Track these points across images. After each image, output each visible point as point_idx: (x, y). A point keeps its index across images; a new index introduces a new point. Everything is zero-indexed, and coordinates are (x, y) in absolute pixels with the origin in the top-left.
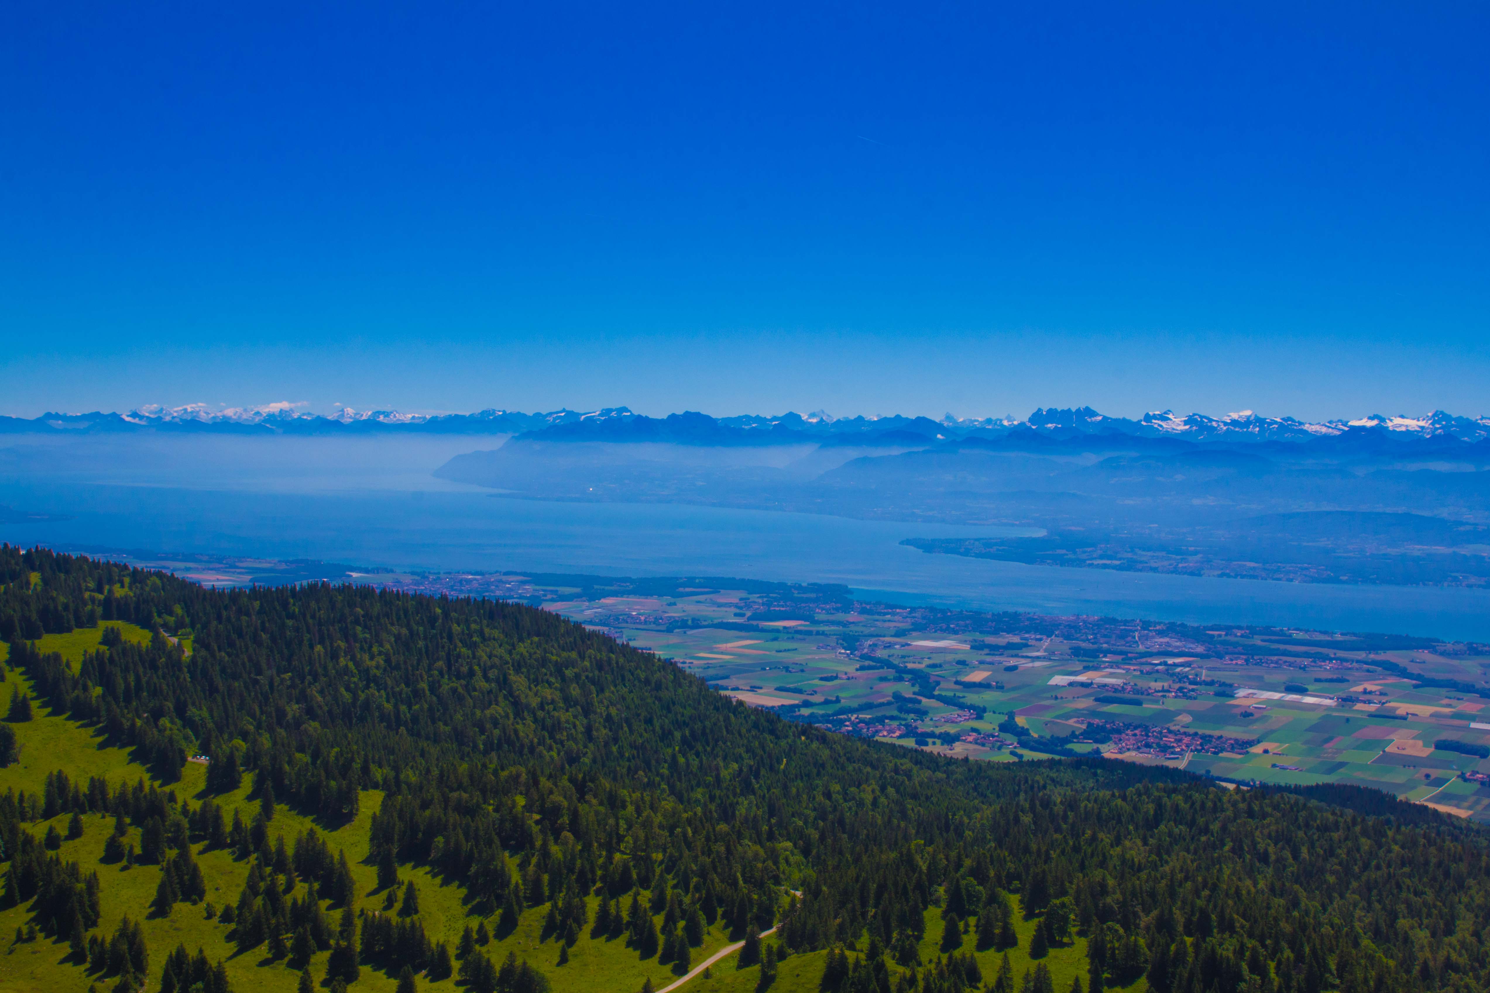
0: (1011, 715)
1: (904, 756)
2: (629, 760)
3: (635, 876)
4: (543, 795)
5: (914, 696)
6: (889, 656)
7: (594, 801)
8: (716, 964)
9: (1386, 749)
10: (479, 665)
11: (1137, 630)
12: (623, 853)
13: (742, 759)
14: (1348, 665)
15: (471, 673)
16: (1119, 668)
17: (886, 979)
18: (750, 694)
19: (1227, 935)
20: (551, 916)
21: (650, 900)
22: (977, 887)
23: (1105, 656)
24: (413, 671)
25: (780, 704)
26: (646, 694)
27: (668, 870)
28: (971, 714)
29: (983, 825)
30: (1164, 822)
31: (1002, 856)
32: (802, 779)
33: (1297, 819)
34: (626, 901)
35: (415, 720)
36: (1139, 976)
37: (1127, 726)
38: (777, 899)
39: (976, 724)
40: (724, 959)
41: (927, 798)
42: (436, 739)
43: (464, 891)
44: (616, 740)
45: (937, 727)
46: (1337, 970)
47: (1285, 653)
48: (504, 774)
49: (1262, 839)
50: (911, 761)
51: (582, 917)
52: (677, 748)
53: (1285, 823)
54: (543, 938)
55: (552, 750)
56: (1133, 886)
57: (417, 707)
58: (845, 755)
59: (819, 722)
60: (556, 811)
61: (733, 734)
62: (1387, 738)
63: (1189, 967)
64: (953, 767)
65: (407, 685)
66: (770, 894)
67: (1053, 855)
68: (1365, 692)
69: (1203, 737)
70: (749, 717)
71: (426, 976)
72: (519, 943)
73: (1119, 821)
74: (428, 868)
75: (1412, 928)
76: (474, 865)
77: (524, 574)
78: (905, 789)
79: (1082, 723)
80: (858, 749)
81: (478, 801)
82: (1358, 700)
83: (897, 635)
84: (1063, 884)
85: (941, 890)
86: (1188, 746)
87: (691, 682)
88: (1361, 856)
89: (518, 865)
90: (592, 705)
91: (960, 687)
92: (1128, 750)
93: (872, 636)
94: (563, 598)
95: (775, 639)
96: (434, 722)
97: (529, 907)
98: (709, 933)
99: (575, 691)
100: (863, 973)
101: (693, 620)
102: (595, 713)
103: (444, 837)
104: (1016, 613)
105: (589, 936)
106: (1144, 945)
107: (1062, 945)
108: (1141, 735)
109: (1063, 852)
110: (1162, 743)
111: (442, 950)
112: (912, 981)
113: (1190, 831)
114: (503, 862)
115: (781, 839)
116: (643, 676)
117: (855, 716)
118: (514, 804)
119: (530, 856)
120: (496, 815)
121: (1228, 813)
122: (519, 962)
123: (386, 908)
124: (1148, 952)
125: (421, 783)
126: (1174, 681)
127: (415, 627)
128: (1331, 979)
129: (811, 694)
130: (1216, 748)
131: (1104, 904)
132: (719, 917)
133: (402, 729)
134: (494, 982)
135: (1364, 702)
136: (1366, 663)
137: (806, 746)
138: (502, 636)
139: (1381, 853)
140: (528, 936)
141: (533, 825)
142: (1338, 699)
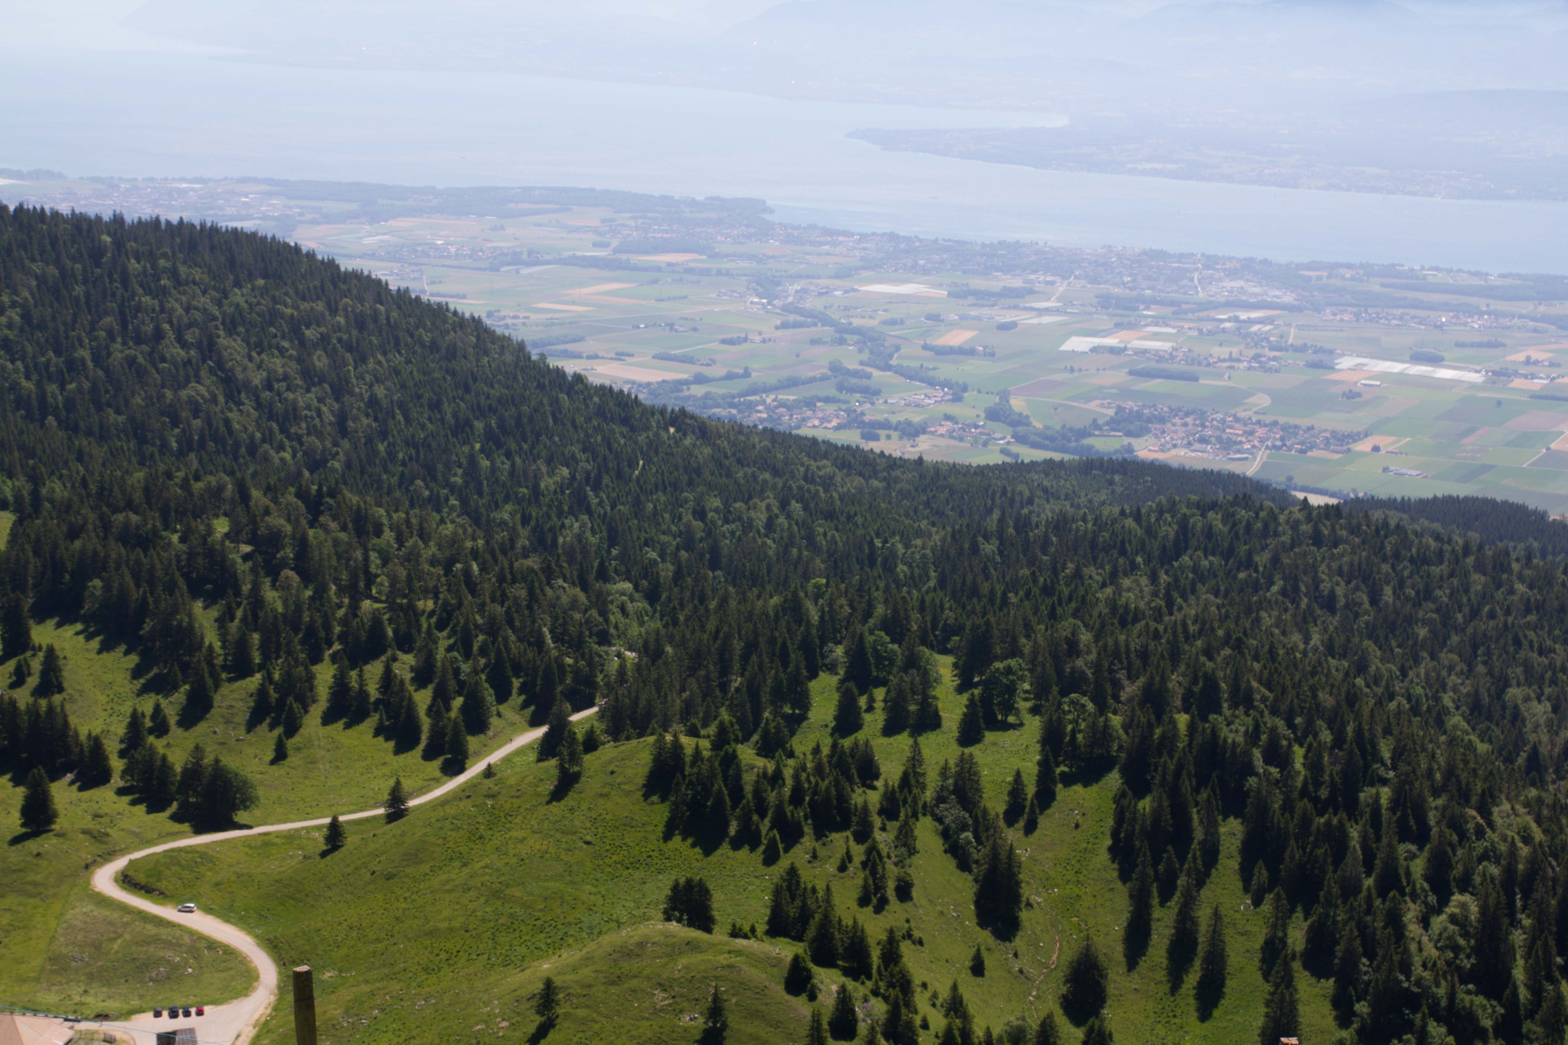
0: (1004, 396)
1: (825, 456)
2: (404, 464)
3: (390, 633)
4: (255, 516)
5: (861, 368)
6: (825, 307)
7: (333, 525)
8: (507, 760)
9: (1553, 446)
10: (171, 323)
11: (1197, 269)
12: (376, 600)
13: (577, 462)
14: (1506, 322)
15: (159, 335)
16: (1167, 325)
17: (738, 777)
18: (615, 364)
19: (1241, 711)
20: (261, 694)
21: (412, 669)
22: (890, 646)
23: (1148, 308)
24: (66, 331)
25: (660, 379)
26: (432, 365)
27: (441, 627)
28: (946, 394)
29: (924, 556)
30: (1190, 552)
31: (937, 601)
32: (664, 491)
33: (1382, 546)
34: (374, 670)
35: (70, 404)
36: (1109, 769)
37: (1174, 412)
38: (603, 665)
39: (954, 409)
40: (519, 752)
41: (849, 518)
42: (103, 435)
43: (134, 659)
44: (384, 434)
45: (893, 413)
46: (1392, 759)
47: (1416, 305)
48: (198, 486)
49: (1328, 575)
50: (834, 464)
51: (309, 694)
52: (478, 446)
53: (1364, 554)
54: (251, 725)
55: (284, 450)
56: (1116, 642)
57: (72, 386)
58: (734, 454)
59: (718, 406)
60: (274, 539)
61: (564, 424)
62: (1555, 429)
63: (1177, 755)
64: (897, 473)
65: (58, 353)
66: (591, 658)
67: (1013, 598)
68: (1528, 362)
69: (1285, 428)
70: (591, 398)
71: (72, 783)
72: (215, 732)
73: (1123, 552)
74: (79, 626)
75: (1527, 699)
76: (148, 620)
77: (270, 181)
78: (817, 504)
79: (1109, 407)
80: (754, 446)
81: (154, 526)
82: (1516, 374)
83: (837, 276)
84: (1015, 640)
85: (839, 651)
86: (1262, 441)
87: (503, 347)
88: (1469, 600)
89: (216, 620)
90: (347, 382)
91: (930, 354)
92: (1175, 446)
93: (799, 276)
94: (328, 219)
95: (655, 281)
96: (99, 407)
97: (230, 680)
98: (499, 715)
99: (320, 361)
100: (705, 767)
101: (530, 253)
102: (352, 394)
103: (102, 580)
104: (1018, 242)
105: (319, 720)
106: (1119, 726)
107: (1006, 727)
108: (1194, 425)
109: (1028, 595)
110: (1224, 436)
111: (96, 744)
112: (776, 778)
113: (1226, 565)
114: (190, 615)
115: (617, 578)
116: (427, 338)
117: (773, 396)
118: (210, 531)
119: (234, 605)
120: (183, 547)
121: (1283, 539)
122: (208, 760)
123: (13, 686)
124: (1124, 737)
125: (70, 500)
126: (1247, 346)
127: (69, 263)
128: (1382, 772)
129: (708, 365)
130: (1303, 443)
131: (1073, 668)
132: (515, 691)
133: (51, 420)
134: (173, 788)
135: (1526, 377)
136: (1534, 319)
137: (676, 443)
138: (206, 279)
139: (1499, 595)
140: (228, 722)
141: (239, 560)
142: (1487, 372)
